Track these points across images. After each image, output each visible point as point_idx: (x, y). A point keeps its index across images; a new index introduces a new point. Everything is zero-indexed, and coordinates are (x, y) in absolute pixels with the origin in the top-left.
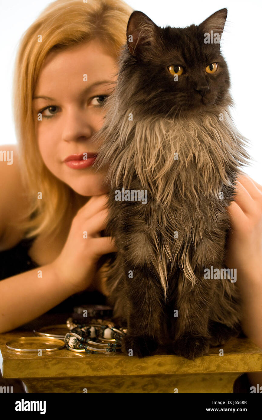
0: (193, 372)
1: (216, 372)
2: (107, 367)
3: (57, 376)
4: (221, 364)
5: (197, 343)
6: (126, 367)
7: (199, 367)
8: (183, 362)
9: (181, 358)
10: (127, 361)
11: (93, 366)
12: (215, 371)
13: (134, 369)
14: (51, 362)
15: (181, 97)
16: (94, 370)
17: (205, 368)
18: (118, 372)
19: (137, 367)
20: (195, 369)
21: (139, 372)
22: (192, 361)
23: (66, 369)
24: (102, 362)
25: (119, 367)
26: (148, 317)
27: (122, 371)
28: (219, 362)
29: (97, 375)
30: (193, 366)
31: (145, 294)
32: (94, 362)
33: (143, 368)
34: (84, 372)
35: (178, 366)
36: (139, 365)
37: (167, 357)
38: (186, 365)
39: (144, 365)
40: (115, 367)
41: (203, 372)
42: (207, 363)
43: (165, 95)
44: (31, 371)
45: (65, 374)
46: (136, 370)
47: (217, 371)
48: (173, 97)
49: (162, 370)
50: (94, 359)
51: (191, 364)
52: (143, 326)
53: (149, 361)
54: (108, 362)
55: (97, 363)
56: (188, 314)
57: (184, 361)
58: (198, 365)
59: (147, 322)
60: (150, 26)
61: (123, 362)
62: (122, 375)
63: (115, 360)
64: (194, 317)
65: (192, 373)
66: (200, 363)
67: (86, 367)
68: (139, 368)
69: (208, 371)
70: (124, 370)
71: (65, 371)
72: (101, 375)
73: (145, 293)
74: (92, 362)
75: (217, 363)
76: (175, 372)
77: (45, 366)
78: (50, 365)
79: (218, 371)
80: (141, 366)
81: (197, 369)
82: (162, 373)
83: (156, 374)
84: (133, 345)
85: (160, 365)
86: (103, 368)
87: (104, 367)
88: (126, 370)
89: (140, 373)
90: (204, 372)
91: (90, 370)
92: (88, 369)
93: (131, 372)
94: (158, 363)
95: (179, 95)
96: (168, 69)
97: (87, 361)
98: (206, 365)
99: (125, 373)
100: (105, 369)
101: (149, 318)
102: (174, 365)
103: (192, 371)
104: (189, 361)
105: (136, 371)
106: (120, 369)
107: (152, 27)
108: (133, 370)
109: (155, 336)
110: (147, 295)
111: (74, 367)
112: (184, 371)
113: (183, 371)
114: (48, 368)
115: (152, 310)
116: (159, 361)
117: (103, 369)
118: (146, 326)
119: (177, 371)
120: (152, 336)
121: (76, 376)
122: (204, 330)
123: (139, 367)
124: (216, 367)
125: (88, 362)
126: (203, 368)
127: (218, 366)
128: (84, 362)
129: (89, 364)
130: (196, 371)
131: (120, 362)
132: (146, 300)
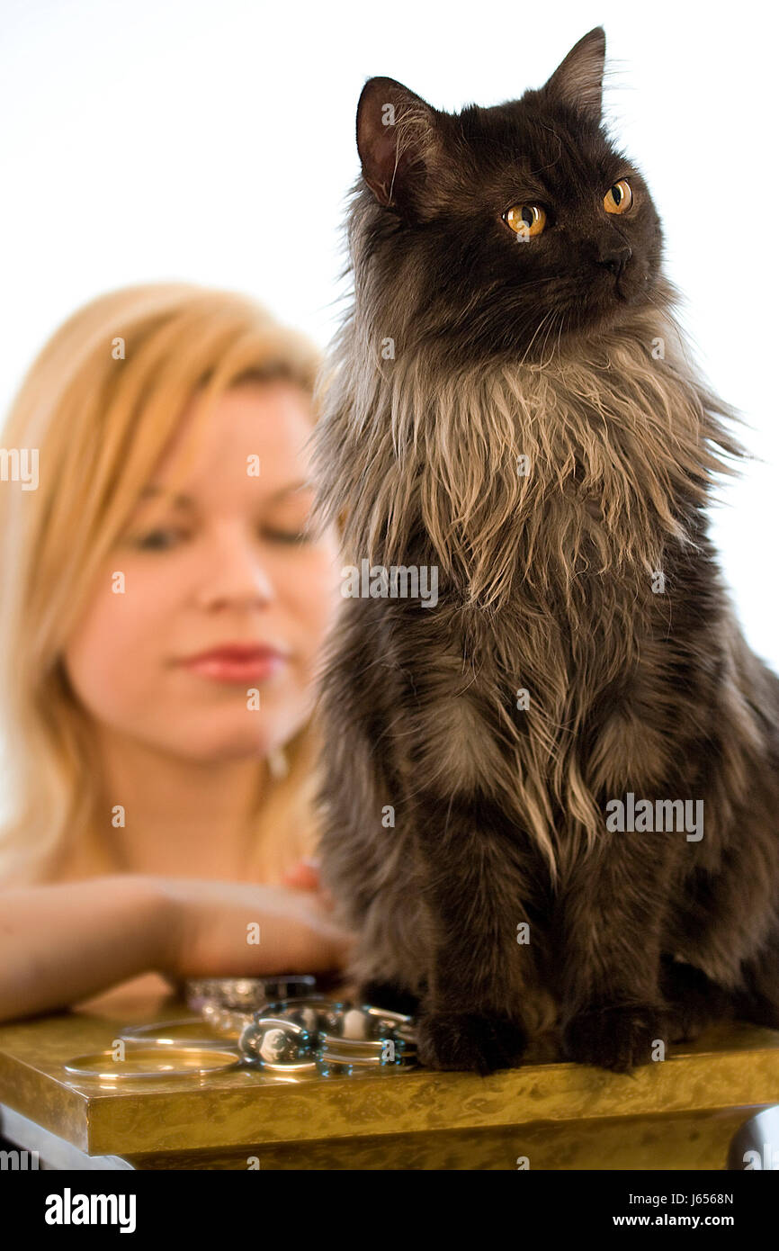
0: (630, 1111)
1: (693, 1107)
2: (390, 1109)
3: (245, 1143)
4: (704, 1084)
5: (638, 1023)
6: (441, 1106)
7: (644, 1095)
8: (601, 1083)
9: (593, 1073)
10: (443, 1086)
11: (347, 1106)
12: (689, 1104)
13: (465, 1110)
14: (227, 1101)
15: (558, 291)
16: (352, 1117)
17: (661, 1099)
18: (418, 1122)
19: (472, 1105)
20: (633, 1103)
21: (479, 1118)
22: (628, 1078)
23: (272, 1118)
24: (373, 1093)
25: (420, 1105)
26: (491, 953)
27: (431, 1118)
28: (699, 1077)
29: (359, 1135)
30: (629, 1094)
31: (477, 883)
32: (351, 1093)
33: (489, 1107)
34: (324, 1125)
35: (587, 1095)
36: (478, 1096)
37: (556, 1068)
38: (608, 1090)
39: (491, 1096)
40: (411, 1106)
41: (655, 1109)
42: (667, 1083)
43: (509, 297)
44: (172, 1130)
45: (268, 1134)
46: (469, 1113)
47: (694, 1104)
48: (532, 296)
49: (544, 1109)
50: (350, 1086)
51: (623, 1088)
52: (477, 982)
53: (505, 1085)
54: (388, 1093)
55: (358, 1098)
56: (597, 942)
57: (601, 1079)
58: (641, 1089)
59: (487, 969)
60: (422, 112)
61: (432, 1090)
62: (433, 1129)
63: (410, 1086)
64: (617, 949)
65: (626, 1114)
66: (648, 1084)
67: (328, 1110)
68: (479, 1108)
69: (669, 1105)
70: (437, 1113)
71: (269, 1126)
72: (372, 1133)
73: (476, 880)
74: (346, 1094)
75: (694, 1081)
76: (579, 1114)
77: (211, 1112)
78: (225, 1111)
79: (697, 1105)
80: (485, 1101)
81: (639, 1101)
82: (544, 1118)
83: (525, 1121)
84: (461, 1038)
85: (535, 1094)
86: (378, 1111)
87: (378, 1107)
88: (443, 1113)
89: (481, 1121)
90: (661, 1110)
91: (340, 1119)
92: (334, 1116)
93: (456, 1119)
94: (530, 1089)
95: (552, 287)
96: (505, 221)
97: (330, 1093)
98: (663, 1087)
99: (438, 1123)
100: (383, 1115)
101: (494, 957)
102: (576, 1093)
103: (624, 1108)
104: (616, 1079)
105: (470, 1116)
106: (424, 1112)
107: (427, 114)
108: (461, 1115)
109: (513, 1013)
110: (482, 884)
111: (294, 1112)
112: (605, 1111)
113: (601, 1111)
114: (220, 1120)
115: (499, 931)
116: (535, 1081)
117: (376, 1114)
118: (486, 983)
119: (585, 1110)
120: (505, 1010)
121: (301, 1139)
122: (647, 987)
123: (478, 1105)
124: (691, 1095)
125: (332, 1097)
126: (654, 1098)
127: (698, 1091)
128: (323, 1096)
129: (336, 1100)
130: (637, 1107)
131: (423, 1089)
132: (479, 900)
